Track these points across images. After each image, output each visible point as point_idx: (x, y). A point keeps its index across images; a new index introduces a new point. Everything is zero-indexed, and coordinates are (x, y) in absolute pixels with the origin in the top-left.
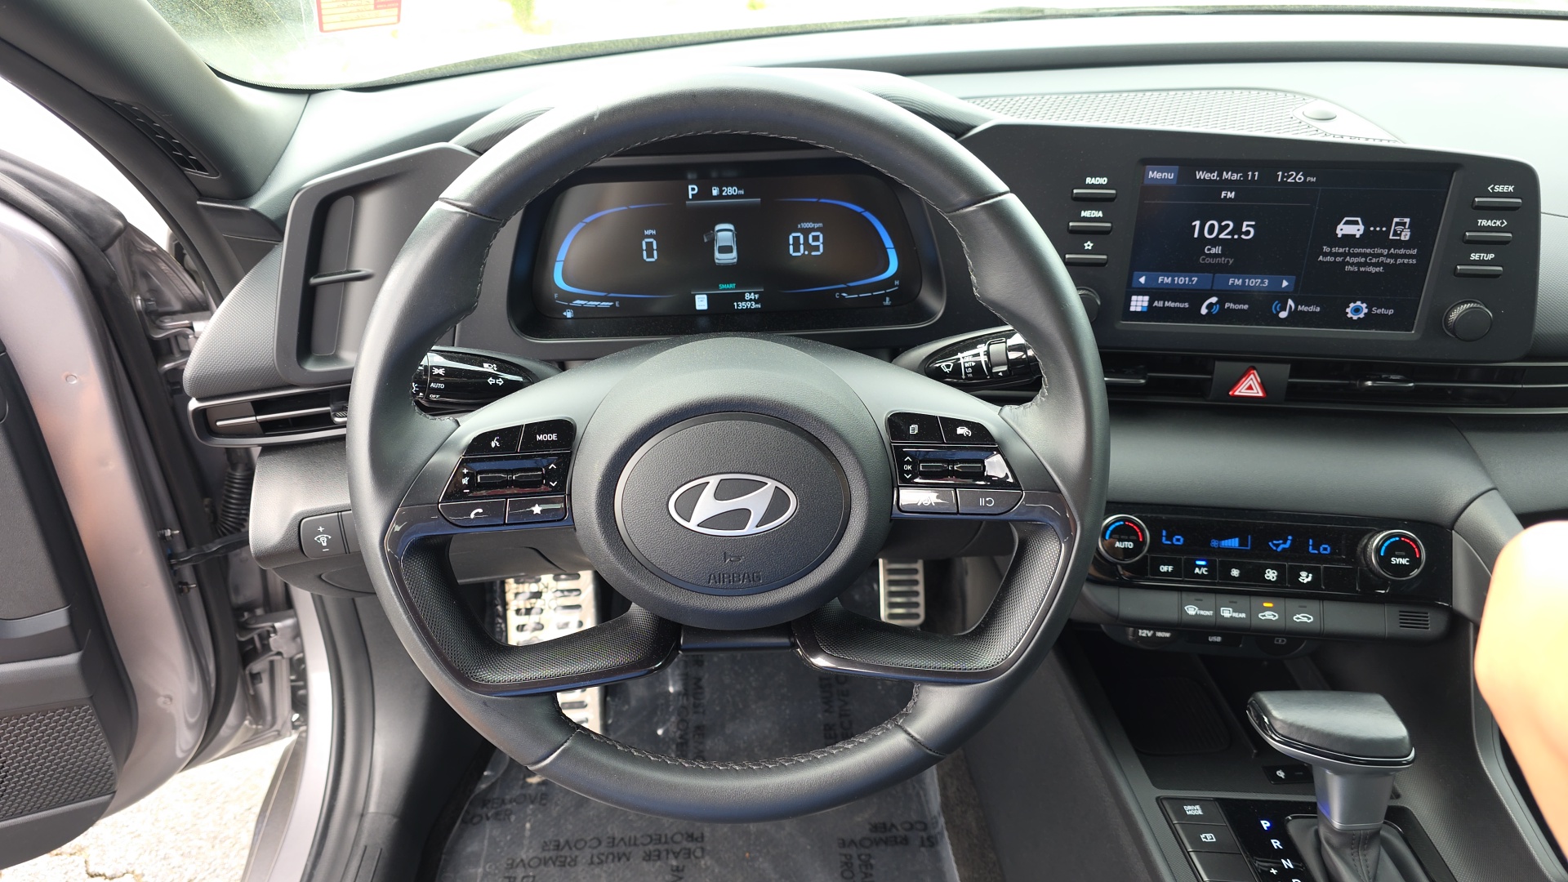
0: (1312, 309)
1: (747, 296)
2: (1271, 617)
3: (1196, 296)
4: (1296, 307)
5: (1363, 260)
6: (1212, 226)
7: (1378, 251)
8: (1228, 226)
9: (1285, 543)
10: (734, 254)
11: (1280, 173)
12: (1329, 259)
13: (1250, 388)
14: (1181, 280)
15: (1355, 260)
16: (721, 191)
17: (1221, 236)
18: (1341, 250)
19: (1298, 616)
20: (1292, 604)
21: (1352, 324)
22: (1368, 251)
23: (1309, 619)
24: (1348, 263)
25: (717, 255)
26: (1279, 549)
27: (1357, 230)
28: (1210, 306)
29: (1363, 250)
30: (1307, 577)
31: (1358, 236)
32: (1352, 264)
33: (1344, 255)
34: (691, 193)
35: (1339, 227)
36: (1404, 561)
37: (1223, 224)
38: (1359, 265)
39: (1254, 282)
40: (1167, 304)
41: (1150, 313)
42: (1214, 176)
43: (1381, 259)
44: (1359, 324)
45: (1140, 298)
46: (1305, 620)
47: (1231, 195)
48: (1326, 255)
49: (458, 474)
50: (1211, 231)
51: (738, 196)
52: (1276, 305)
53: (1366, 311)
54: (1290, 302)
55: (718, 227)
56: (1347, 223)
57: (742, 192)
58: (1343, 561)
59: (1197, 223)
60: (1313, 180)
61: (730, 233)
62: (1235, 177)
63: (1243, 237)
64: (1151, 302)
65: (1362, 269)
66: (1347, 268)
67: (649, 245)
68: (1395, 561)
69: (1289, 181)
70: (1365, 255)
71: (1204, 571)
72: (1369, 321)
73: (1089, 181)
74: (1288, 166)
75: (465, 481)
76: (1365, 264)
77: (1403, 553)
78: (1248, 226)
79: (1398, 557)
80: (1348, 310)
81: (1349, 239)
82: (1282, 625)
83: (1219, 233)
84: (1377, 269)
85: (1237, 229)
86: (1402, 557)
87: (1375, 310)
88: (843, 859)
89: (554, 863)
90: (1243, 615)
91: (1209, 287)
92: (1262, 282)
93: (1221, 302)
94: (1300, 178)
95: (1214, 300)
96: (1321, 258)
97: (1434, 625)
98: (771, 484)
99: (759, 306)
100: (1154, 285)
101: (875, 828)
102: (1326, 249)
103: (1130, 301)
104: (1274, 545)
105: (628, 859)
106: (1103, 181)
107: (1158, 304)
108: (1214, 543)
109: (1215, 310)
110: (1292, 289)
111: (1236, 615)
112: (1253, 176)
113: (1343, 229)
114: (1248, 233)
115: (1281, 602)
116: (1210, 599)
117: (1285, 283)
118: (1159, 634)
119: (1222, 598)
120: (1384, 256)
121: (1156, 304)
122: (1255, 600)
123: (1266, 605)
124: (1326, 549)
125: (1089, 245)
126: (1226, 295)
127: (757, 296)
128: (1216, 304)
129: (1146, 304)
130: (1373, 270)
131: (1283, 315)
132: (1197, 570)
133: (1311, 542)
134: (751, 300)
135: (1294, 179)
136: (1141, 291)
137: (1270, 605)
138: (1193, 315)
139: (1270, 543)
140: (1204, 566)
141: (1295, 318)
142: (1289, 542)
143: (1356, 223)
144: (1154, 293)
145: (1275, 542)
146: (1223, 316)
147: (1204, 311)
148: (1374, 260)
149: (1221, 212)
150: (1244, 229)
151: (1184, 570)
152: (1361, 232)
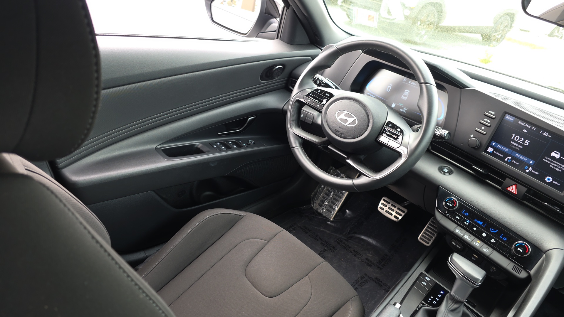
0: (536, 173)
1: (404, 109)
2: (477, 245)
3: (506, 155)
4: (532, 171)
5: (556, 166)
6: (517, 138)
7: (561, 165)
8: (522, 139)
9: (495, 231)
10: (406, 98)
11: (542, 131)
12: (546, 161)
13: (512, 189)
14: (504, 149)
15: (554, 164)
16: (411, 83)
17: (519, 141)
18: (551, 160)
19: (485, 249)
20: (485, 245)
21: (545, 182)
22: (558, 163)
23: (487, 251)
24: (551, 165)
25: (403, 96)
26: (492, 231)
27: (558, 156)
28: (508, 159)
29: (557, 163)
30: (494, 241)
31: (557, 158)
32: (552, 165)
33: (551, 162)
34: (404, 80)
35: (552, 153)
36: (521, 251)
37: (520, 138)
38: (554, 166)
39: (522, 158)
40: (497, 153)
41: (492, 154)
42: (523, 124)
43: (561, 168)
44: (548, 183)
45: (491, 148)
46: (486, 251)
47: (526, 131)
48: (546, 159)
49: (310, 93)
50: (517, 139)
51: (414, 85)
52: (526, 167)
53: (551, 181)
54: (531, 168)
55: (406, 90)
56: (555, 153)
57: (415, 85)
58: (507, 243)
59: (514, 135)
60: (550, 137)
61: (408, 93)
62: (529, 127)
63: (525, 144)
64: (493, 151)
65: (555, 168)
66: (550, 166)
67: (389, 87)
68: (519, 249)
69: (543, 134)
70: (557, 164)
71: (467, 224)
72: (551, 184)
73: (490, 112)
74: (545, 130)
75: (311, 95)
76: (556, 167)
77: (523, 249)
78: (527, 142)
79: (521, 249)
80: (546, 178)
81: (554, 158)
82: (479, 248)
83: (519, 140)
84: (559, 170)
85: (524, 141)
86: (522, 250)
87: (554, 182)
88: (362, 276)
89: (303, 230)
90: (470, 240)
91: (510, 154)
92: (525, 159)
93: (512, 159)
94: (547, 134)
95: (510, 158)
96: (544, 160)
97: (523, 275)
98: (355, 118)
99: (406, 112)
100: (496, 147)
101: (376, 278)
102: (546, 158)
103: (488, 148)
104: (491, 230)
105: (317, 241)
106: (493, 113)
107: (495, 152)
108: (476, 220)
109: (510, 161)
110: (532, 165)
111: (468, 239)
112: (534, 129)
113: (553, 154)
114: (526, 144)
115: (482, 243)
116: (464, 231)
117: (531, 162)
118: (457, 246)
119: (467, 233)
120: (563, 167)
121: (494, 152)
122: (476, 239)
123: (478, 241)
124: (505, 239)
125: (483, 128)
126: (514, 158)
127: (406, 110)
128: (510, 159)
129: (492, 151)
130: (558, 170)
131: (527, 171)
132: (465, 223)
133: (502, 235)
134: (404, 110)
135: (545, 134)
136: (492, 147)
137: (479, 242)
138: (503, 159)
139: (491, 229)
140: (468, 223)
141: (530, 173)
142: (496, 231)
143: (558, 154)
144: (495, 149)
145: (492, 229)
146: (511, 163)
147: (506, 160)
148: (559, 167)
149: (522, 135)
150: (526, 142)
151: (462, 221)
152: (558, 157)
